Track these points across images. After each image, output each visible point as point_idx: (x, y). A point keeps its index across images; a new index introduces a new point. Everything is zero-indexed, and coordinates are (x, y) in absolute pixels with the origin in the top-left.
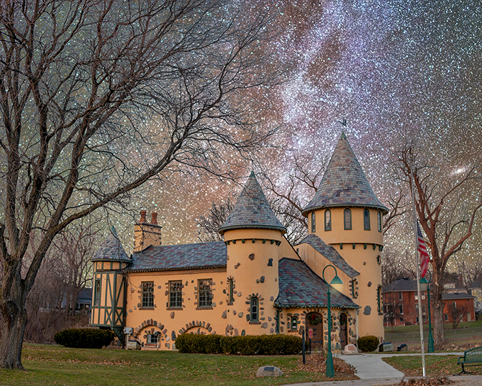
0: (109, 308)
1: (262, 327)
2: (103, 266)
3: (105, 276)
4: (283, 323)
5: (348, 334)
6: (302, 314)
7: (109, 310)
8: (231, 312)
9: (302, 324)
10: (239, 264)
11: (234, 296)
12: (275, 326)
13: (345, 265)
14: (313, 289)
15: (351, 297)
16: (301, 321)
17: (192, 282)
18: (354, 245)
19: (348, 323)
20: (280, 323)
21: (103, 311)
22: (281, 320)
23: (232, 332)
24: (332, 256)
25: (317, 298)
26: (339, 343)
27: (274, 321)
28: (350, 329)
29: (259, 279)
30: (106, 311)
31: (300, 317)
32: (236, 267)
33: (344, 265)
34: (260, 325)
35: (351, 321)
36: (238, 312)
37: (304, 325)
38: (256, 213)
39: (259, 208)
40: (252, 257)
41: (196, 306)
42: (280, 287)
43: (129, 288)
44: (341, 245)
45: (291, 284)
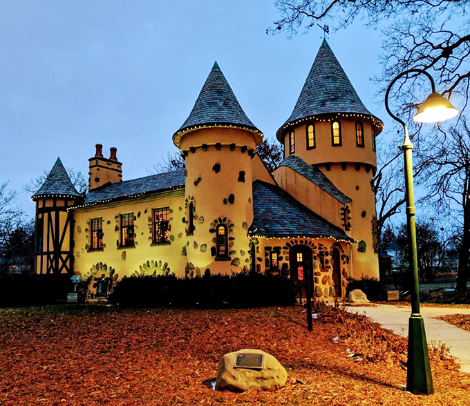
0: (52, 253)
1: (232, 264)
2: (44, 204)
3: (46, 215)
4: (260, 259)
5: (342, 276)
6: (284, 248)
7: (52, 256)
8: (191, 245)
9: (284, 261)
10: (199, 180)
11: (195, 223)
12: (250, 263)
13: (334, 189)
14: (297, 216)
15: (344, 228)
16: (284, 256)
17: (146, 212)
18: (344, 165)
19: (341, 262)
20: (256, 259)
21: (45, 257)
22: (257, 255)
23: (192, 273)
24: (317, 178)
25: (303, 226)
26: (333, 288)
27: (248, 256)
28: (344, 269)
29: (227, 198)
30: (49, 258)
31: (282, 251)
32: (196, 183)
33: (332, 189)
34: (230, 262)
35: (345, 259)
36: (200, 244)
37: (288, 262)
38: (221, 109)
39: (225, 104)
40: (217, 168)
41: (151, 242)
42: (255, 213)
43: (76, 228)
44: (328, 166)
45: (269, 210)
